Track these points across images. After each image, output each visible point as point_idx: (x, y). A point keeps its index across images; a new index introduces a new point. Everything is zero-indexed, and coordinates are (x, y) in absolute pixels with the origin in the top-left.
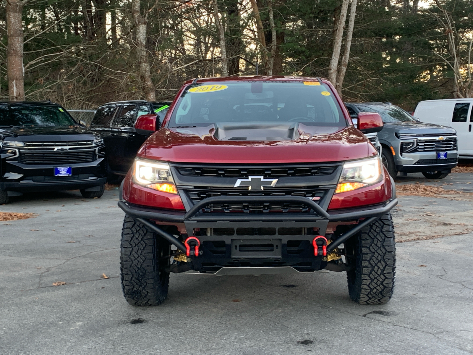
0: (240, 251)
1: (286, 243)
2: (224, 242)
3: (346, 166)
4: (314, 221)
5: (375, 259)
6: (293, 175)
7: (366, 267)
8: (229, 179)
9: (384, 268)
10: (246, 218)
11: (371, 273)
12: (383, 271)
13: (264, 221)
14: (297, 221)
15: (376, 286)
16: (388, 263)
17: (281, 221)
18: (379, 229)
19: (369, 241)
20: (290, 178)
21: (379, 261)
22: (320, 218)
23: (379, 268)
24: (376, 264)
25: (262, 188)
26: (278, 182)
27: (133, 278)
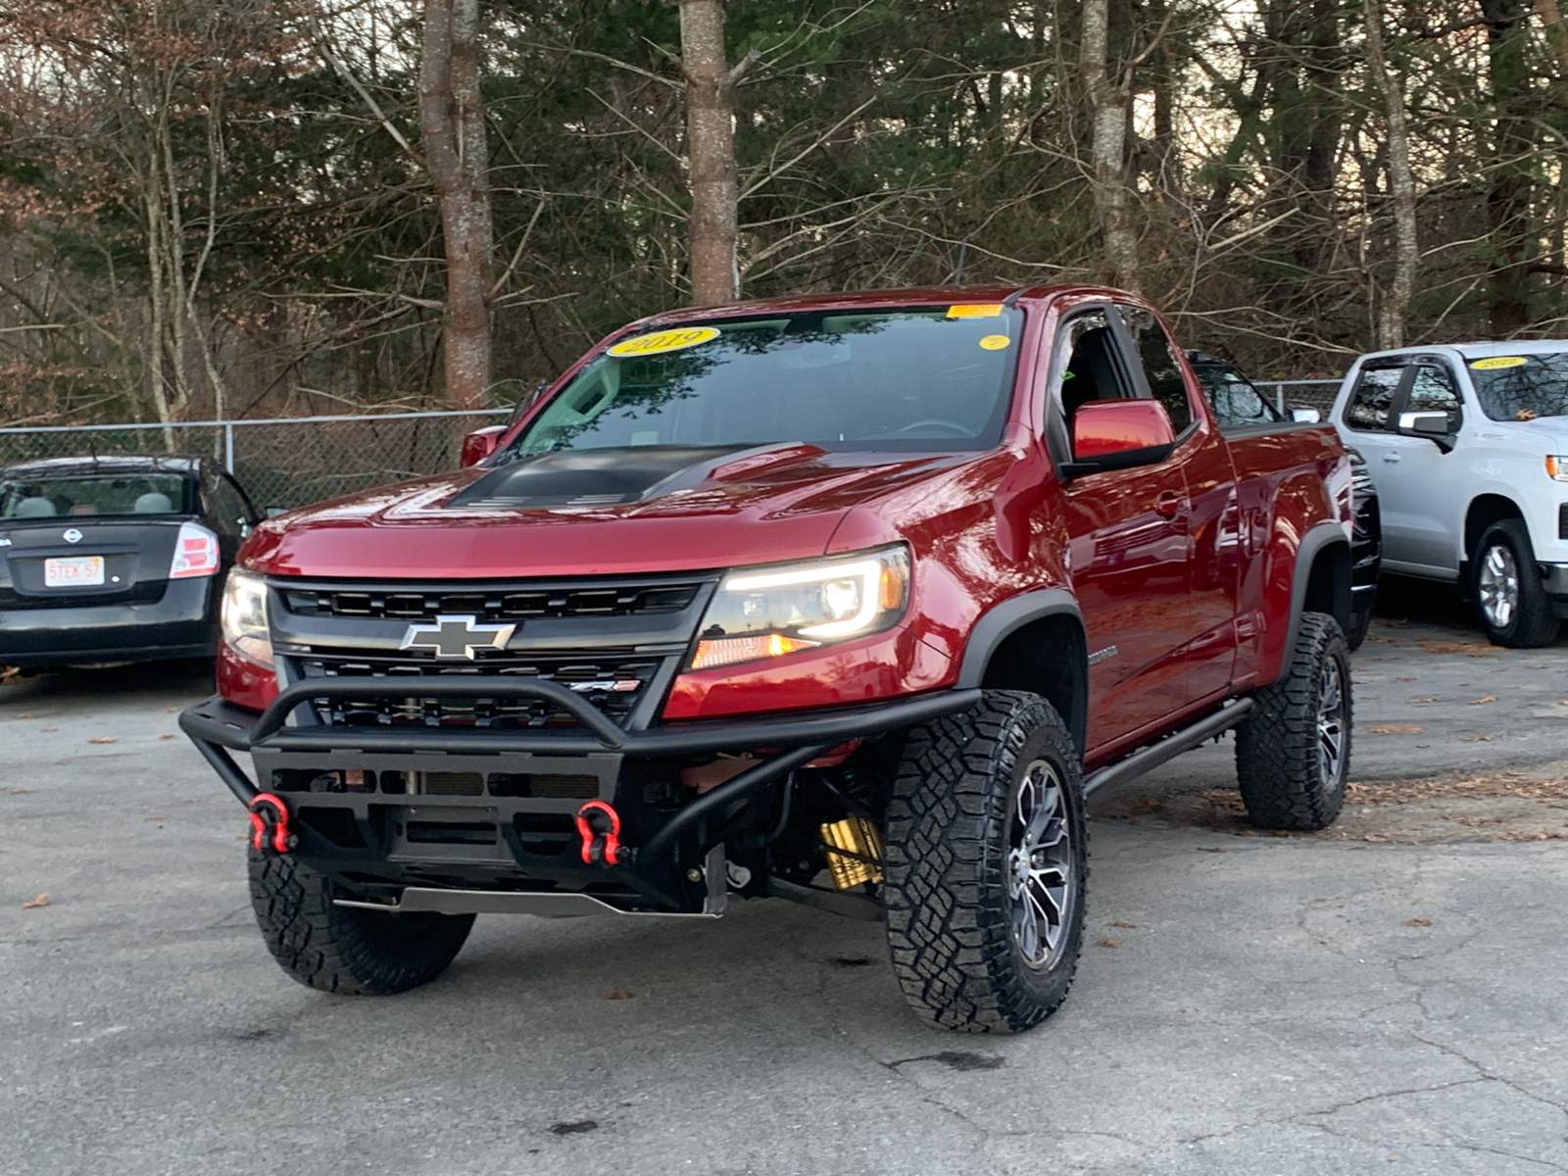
0: (410, 839)
1: (510, 819)
2: (350, 811)
3: (734, 584)
4: (583, 754)
5: (920, 884)
6: (567, 612)
7: (896, 907)
8: (393, 623)
9: (950, 913)
10: (404, 743)
11: (911, 927)
12: (945, 922)
13: (451, 752)
14: (537, 753)
15: (935, 970)
16: (960, 897)
17: (495, 752)
18: (944, 786)
19: (907, 825)
20: (560, 620)
21: (933, 891)
22: (597, 745)
23: (933, 911)
24: (924, 901)
25: (470, 654)
26: (514, 635)
27: (275, 911)
